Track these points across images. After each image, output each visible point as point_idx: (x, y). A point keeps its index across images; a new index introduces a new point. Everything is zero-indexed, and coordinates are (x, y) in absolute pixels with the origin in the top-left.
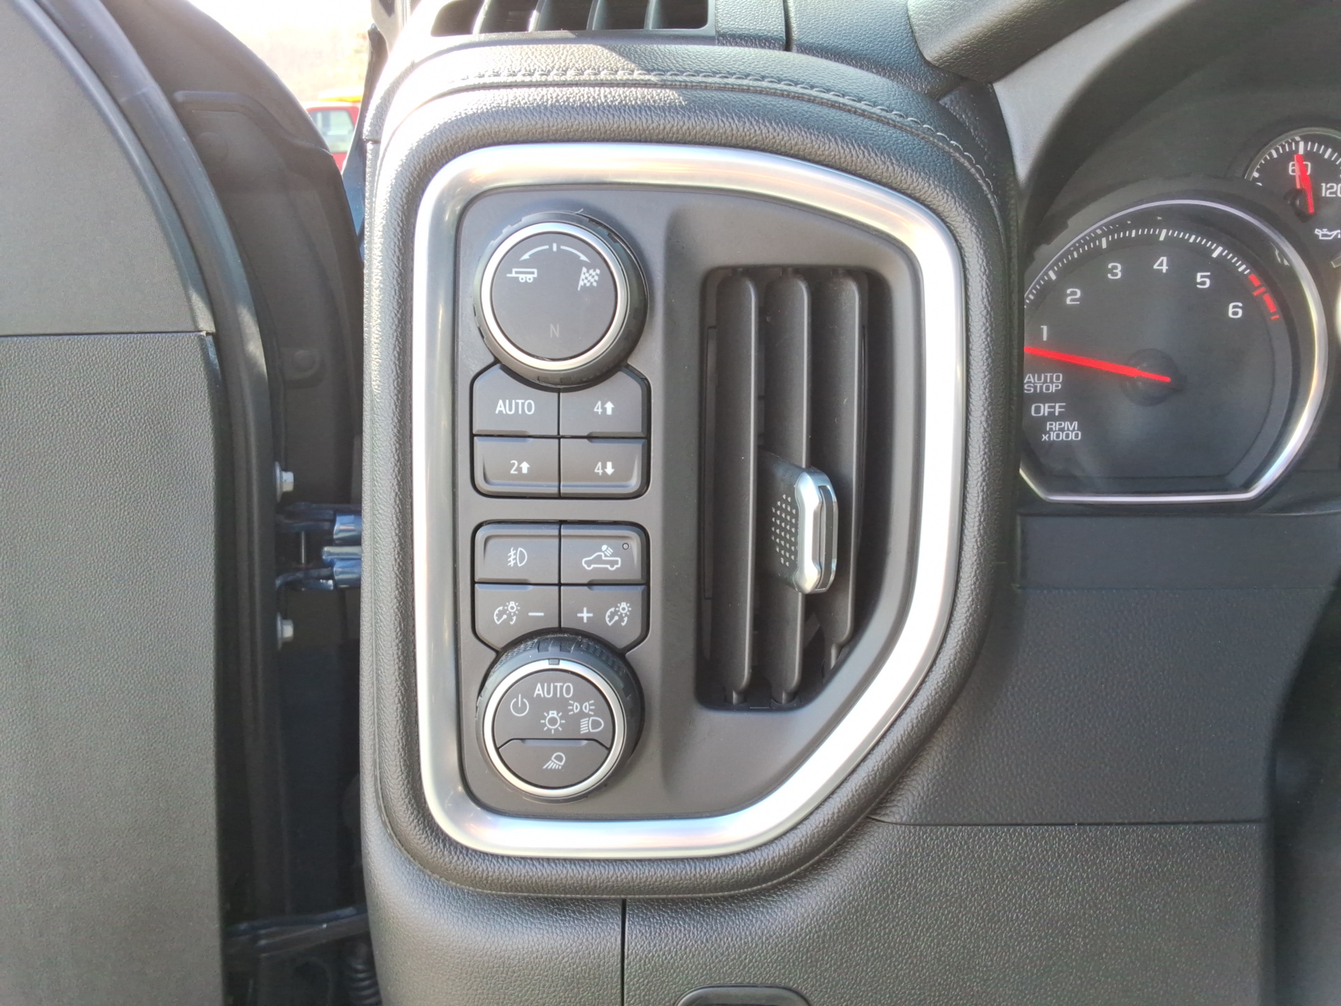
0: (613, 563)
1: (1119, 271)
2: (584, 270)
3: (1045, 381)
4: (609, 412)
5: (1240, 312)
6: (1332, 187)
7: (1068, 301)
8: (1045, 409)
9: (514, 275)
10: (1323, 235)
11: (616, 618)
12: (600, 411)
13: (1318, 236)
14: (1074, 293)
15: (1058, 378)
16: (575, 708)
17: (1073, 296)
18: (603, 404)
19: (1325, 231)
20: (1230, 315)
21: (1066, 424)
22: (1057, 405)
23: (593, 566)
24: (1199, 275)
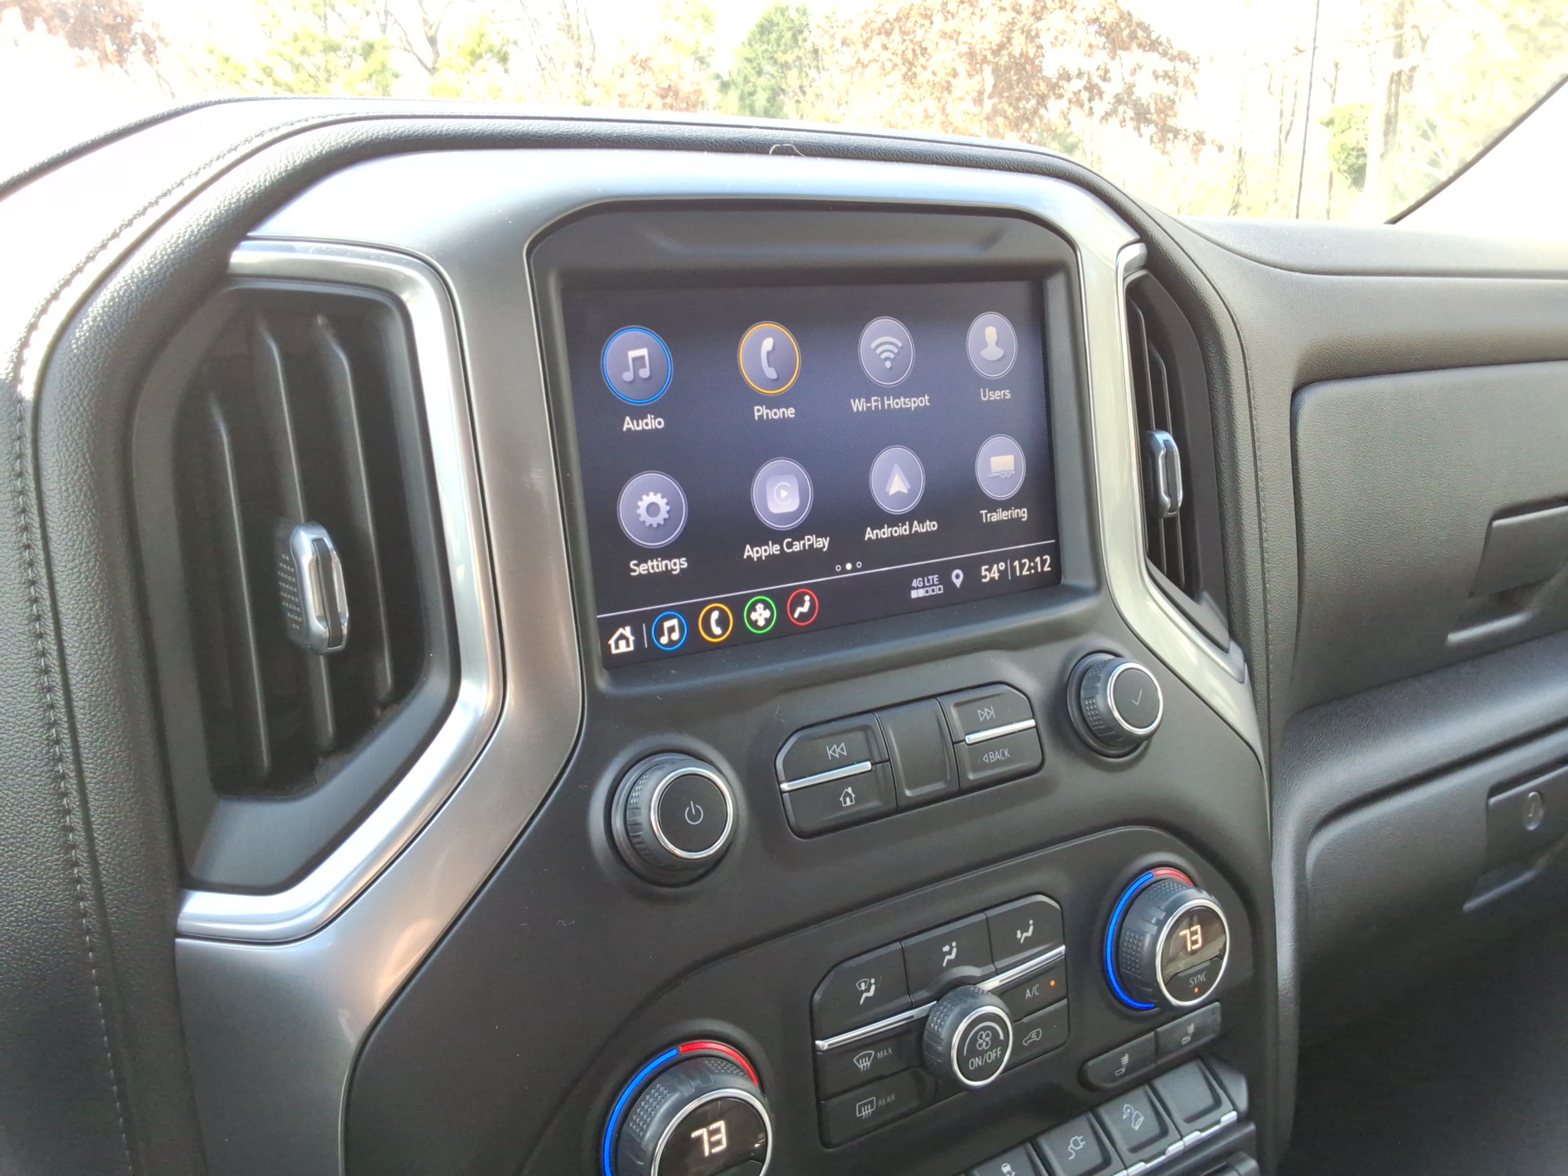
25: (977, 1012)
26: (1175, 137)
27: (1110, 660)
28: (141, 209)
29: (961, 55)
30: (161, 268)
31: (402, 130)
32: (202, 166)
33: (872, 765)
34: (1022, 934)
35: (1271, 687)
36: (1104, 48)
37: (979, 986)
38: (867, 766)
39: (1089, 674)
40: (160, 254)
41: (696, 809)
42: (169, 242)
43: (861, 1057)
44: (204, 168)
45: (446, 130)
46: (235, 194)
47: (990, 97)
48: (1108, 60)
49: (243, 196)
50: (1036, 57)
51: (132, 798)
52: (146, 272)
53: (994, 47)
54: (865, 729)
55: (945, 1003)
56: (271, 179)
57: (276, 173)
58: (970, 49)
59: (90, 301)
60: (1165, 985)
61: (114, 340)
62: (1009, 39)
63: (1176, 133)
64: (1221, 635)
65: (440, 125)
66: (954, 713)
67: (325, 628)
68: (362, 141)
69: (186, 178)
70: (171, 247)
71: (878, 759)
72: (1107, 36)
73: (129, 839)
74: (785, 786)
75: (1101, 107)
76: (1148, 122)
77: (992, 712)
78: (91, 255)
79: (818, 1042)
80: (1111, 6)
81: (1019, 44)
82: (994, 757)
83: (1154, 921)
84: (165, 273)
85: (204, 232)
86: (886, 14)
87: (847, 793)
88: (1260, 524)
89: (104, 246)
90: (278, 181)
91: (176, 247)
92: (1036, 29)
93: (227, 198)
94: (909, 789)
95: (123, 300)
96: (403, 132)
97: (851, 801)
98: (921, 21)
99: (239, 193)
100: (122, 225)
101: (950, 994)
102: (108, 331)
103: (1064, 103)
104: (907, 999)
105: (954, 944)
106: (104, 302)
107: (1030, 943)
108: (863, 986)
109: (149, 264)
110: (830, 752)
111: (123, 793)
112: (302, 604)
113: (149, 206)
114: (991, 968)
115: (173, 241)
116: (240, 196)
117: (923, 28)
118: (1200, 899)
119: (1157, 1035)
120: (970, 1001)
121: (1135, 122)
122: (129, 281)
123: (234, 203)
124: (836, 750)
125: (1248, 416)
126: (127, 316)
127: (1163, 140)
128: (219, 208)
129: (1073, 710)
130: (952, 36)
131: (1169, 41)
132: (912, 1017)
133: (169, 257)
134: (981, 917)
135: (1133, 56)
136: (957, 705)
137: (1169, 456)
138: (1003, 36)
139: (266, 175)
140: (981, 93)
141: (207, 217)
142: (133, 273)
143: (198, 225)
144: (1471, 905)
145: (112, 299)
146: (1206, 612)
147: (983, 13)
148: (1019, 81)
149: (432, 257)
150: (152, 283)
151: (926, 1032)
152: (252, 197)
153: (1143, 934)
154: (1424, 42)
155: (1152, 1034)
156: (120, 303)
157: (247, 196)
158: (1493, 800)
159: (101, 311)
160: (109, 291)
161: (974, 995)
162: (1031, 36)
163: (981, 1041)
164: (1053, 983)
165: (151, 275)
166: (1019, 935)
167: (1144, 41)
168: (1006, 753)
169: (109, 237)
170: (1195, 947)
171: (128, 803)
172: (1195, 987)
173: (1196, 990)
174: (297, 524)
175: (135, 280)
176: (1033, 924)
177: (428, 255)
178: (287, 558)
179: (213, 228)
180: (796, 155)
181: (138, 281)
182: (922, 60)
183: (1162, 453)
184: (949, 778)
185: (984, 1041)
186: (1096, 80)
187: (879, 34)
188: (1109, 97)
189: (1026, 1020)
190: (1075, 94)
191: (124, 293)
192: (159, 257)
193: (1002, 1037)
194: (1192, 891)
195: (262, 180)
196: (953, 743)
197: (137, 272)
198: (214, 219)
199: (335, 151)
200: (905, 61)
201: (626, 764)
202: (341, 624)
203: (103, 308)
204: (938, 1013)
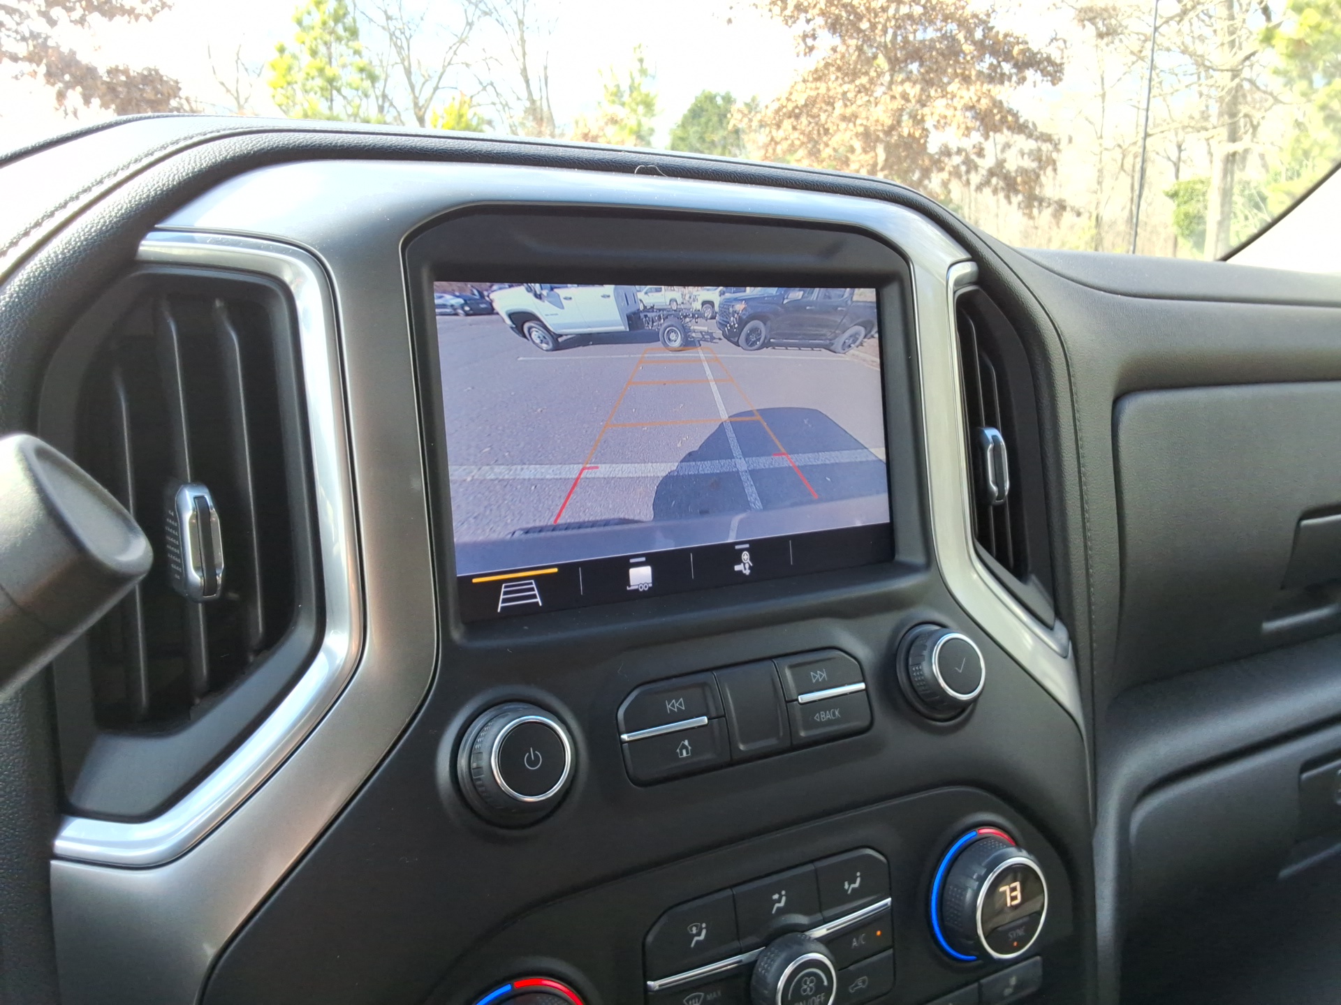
25: (802, 958)
26: (1040, 204)
27: (937, 631)
28: (62, 201)
29: (857, 135)
30: (74, 252)
31: (301, 140)
32: (121, 167)
33: (709, 719)
34: (849, 884)
35: (1095, 663)
36: (979, 130)
37: (807, 933)
38: (705, 720)
39: (918, 643)
40: (75, 241)
41: (536, 755)
42: (83, 231)
43: (691, 999)
44: (122, 169)
45: (341, 142)
46: (145, 190)
47: (882, 169)
48: (982, 140)
49: (153, 193)
50: (921, 137)
51: (18, 727)
52: (60, 256)
53: (886, 128)
54: (703, 685)
55: (773, 949)
56: (179, 179)
57: (184, 174)
58: (865, 130)
59: (9, 280)
60: (986, 938)
61: (26, 314)
62: (899, 122)
63: (1041, 201)
64: (1047, 614)
65: (337, 138)
66: (788, 673)
67: (201, 578)
68: (263, 149)
69: (105, 178)
70: (84, 235)
71: (714, 714)
72: (982, 120)
73: (12, 766)
74: (625, 737)
75: (975, 179)
76: (1017, 192)
77: (824, 675)
78: (14, 241)
79: (649, 983)
80: (985, 95)
81: (906, 127)
82: (825, 716)
83: (975, 877)
84: (77, 257)
85: (115, 223)
86: (796, 101)
87: (684, 745)
88: (1083, 515)
89: (26, 234)
90: (184, 180)
91: (89, 235)
92: (922, 114)
93: (139, 194)
94: (743, 743)
95: (38, 280)
96: (301, 142)
97: (687, 753)
98: (825, 107)
99: (149, 190)
100: (45, 216)
101: (778, 941)
102: (22, 307)
103: (945, 175)
104: (736, 944)
105: (783, 893)
106: (21, 281)
107: (857, 894)
108: (694, 931)
109: (64, 249)
110: (669, 707)
111: (10, 722)
112: (182, 556)
113: (70, 200)
114: (819, 917)
115: (87, 230)
116: (150, 192)
117: (827, 113)
118: (1020, 858)
119: (980, 986)
120: (796, 947)
121: (1006, 192)
122: (45, 264)
123: (144, 198)
124: (674, 705)
125: (1071, 418)
126: (40, 293)
127: (1030, 206)
128: (130, 202)
129: (901, 676)
130: (849, 119)
131: (1034, 125)
132: (740, 961)
133: (82, 243)
134: (810, 867)
135: (1004, 136)
136: (791, 667)
137: (996, 450)
138: (893, 120)
139: (174, 175)
140: (875, 165)
141: (119, 210)
142: (49, 256)
143: (110, 216)
144: (1285, 873)
145: (28, 279)
146: (1032, 592)
147: (877, 101)
148: (907, 157)
149: (315, 248)
150: (65, 265)
151: (754, 976)
152: (160, 194)
153: (965, 889)
154: (1255, 128)
155: (976, 985)
156: (34, 282)
157: (156, 193)
158: (1305, 776)
159: (17, 289)
160: (26, 272)
161: (800, 943)
162: (918, 121)
163: (805, 987)
164: (879, 933)
165: (64, 259)
166: (846, 886)
167: (1013, 124)
168: (837, 713)
169: (32, 225)
170: (1015, 902)
171: (14, 732)
172: (1015, 940)
173: (1015, 944)
174: (185, 483)
175: (50, 263)
176: (861, 876)
177: (312, 246)
178: (172, 514)
179: (123, 219)
180: (659, 174)
181: (53, 264)
182: (825, 139)
183: (991, 446)
184: (781, 734)
185: (808, 986)
186: (974, 157)
187: (790, 117)
188: (983, 172)
189: (851, 968)
190: (954, 167)
191: (39, 274)
192: (73, 243)
193: (826, 983)
194: (1013, 850)
195: (171, 179)
196: (787, 702)
197: (52, 255)
198: (126, 212)
199: (238, 156)
200: (810, 139)
201: (475, 711)
202: (216, 575)
203: (19, 286)
204: (766, 958)
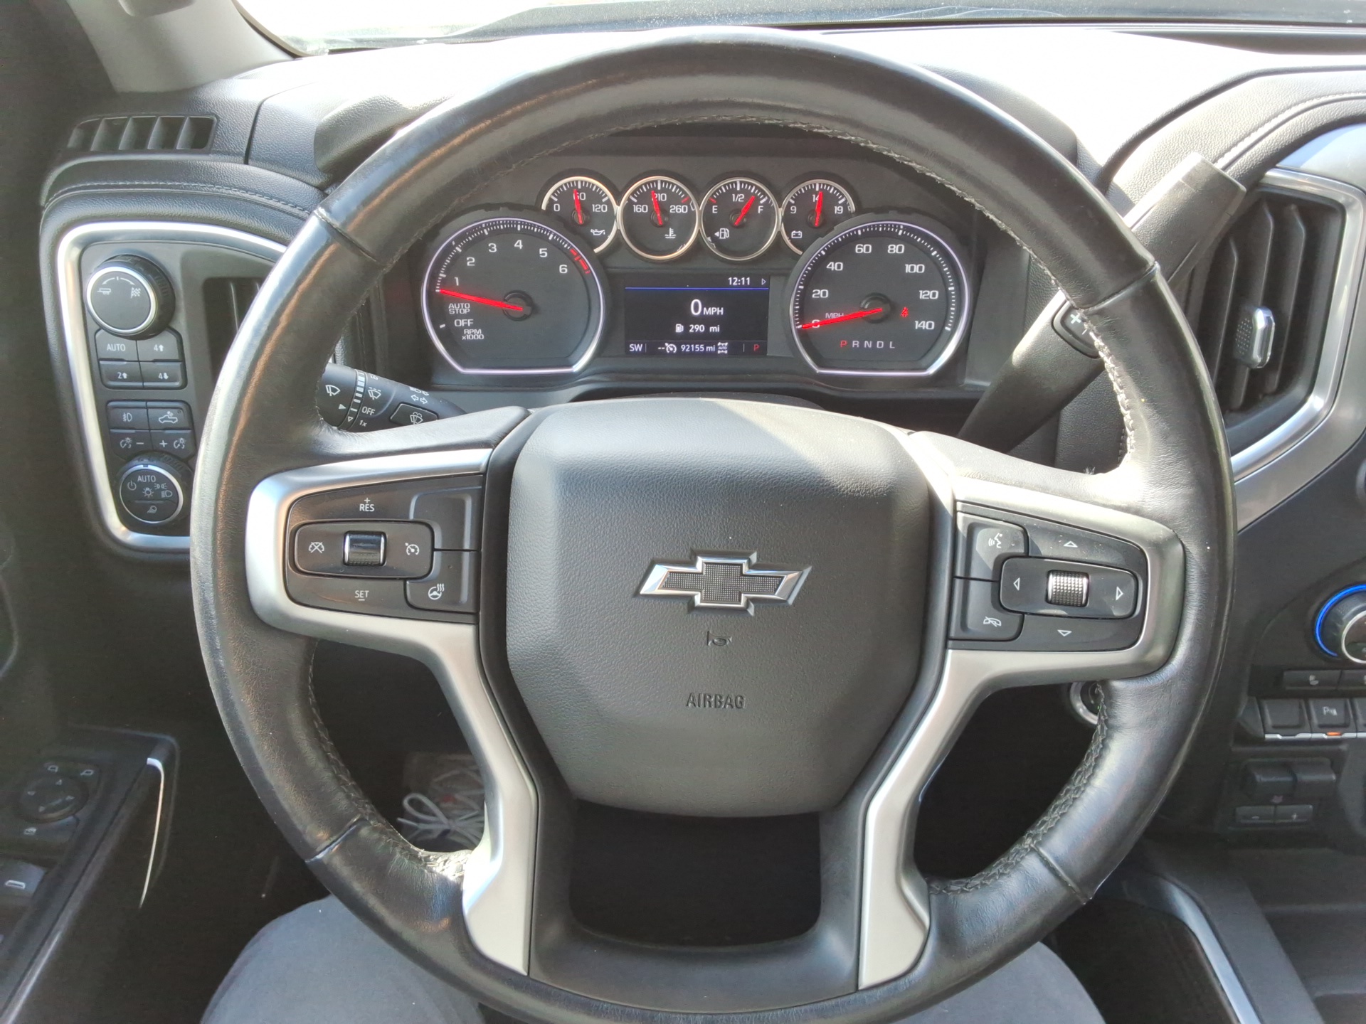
0: (174, 420)
1: (495, 247)
2: (133, 289)
3: (460, 307)
4: (162, 350)
5: (566, 270)
6: (598, 207)
7: (468, 264)
8: (462, 323)
9: (100, 291)
10: (596, 233)
11: (179, 445)
12: (157, 349)
13: (592, 234)
14: (471, 260)
15: (467, 306)
16: (158, 486)
17: (471, 261)
18: (158, 346)
19: (596, 231)
20: (561, 271)
21: (475, 331)
22: (469, 320)
23: (164, 421)
24: (541, 250)
67: (1260, 358)
112: (1251, 345)
174: (1257, 306)
178: (1248, 321)
202: (1266, 357)
